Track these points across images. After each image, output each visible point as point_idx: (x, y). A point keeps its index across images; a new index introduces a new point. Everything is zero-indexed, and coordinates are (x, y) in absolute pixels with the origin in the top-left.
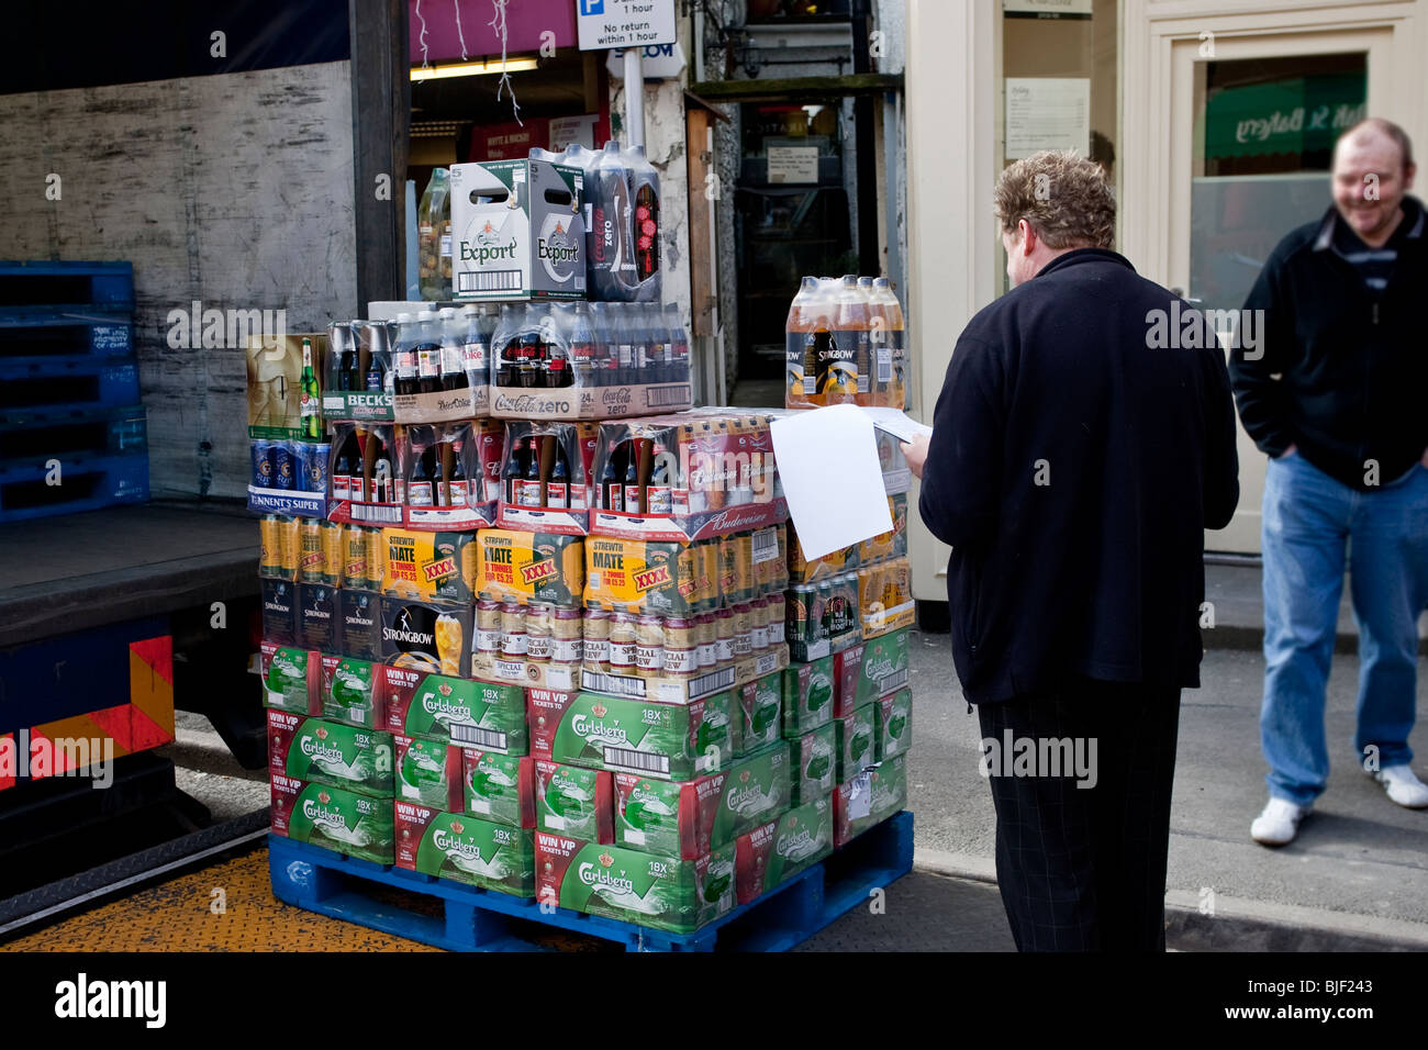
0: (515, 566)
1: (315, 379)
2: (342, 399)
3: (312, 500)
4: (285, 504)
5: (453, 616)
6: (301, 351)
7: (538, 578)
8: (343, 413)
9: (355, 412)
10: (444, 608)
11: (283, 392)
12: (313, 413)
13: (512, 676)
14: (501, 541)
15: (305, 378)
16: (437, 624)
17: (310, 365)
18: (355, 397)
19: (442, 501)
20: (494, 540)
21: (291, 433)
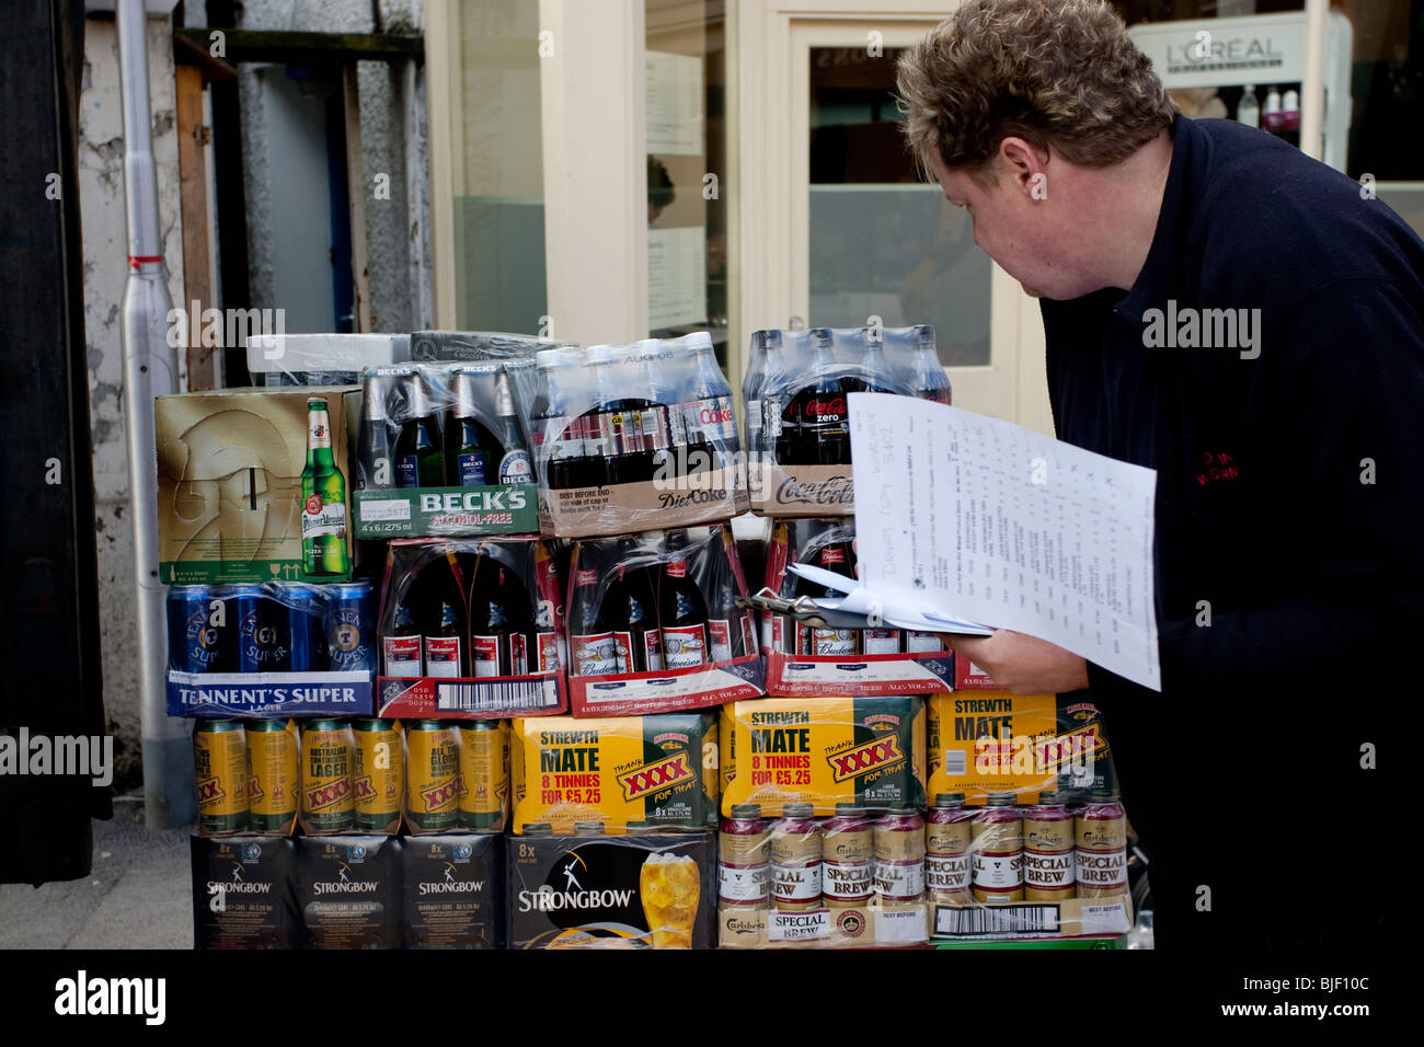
0: (817, 756)
1: (337, 469)
2: (406, 502)
3: (342, 686)
4: (270, 699)
5: (679, 853)
6: (306, 422)
7: (862, 770)
8: (408, 527)
9: (437, 527)
10: (659, 842)
11: (253, 497)
12: (333, 530)
13: (808, 935)
14: (785, 717)
15: (316, 471)
16: (643, 871)
17: (326, 444)
18: (437, 498)
19: (652, 662)
20: (771, 717)
21: (275, 569)
